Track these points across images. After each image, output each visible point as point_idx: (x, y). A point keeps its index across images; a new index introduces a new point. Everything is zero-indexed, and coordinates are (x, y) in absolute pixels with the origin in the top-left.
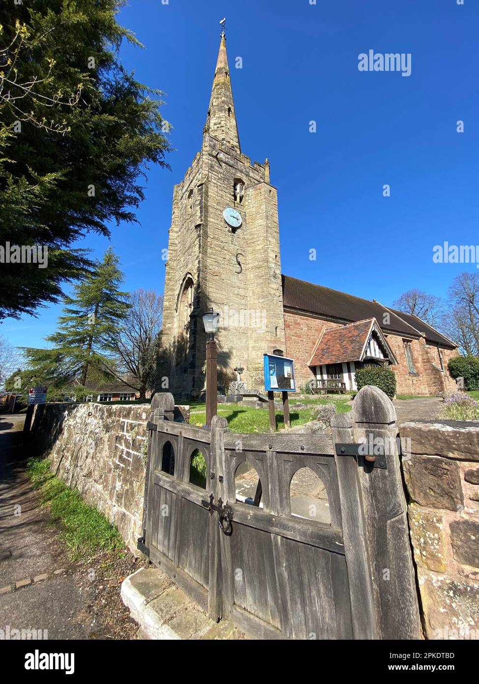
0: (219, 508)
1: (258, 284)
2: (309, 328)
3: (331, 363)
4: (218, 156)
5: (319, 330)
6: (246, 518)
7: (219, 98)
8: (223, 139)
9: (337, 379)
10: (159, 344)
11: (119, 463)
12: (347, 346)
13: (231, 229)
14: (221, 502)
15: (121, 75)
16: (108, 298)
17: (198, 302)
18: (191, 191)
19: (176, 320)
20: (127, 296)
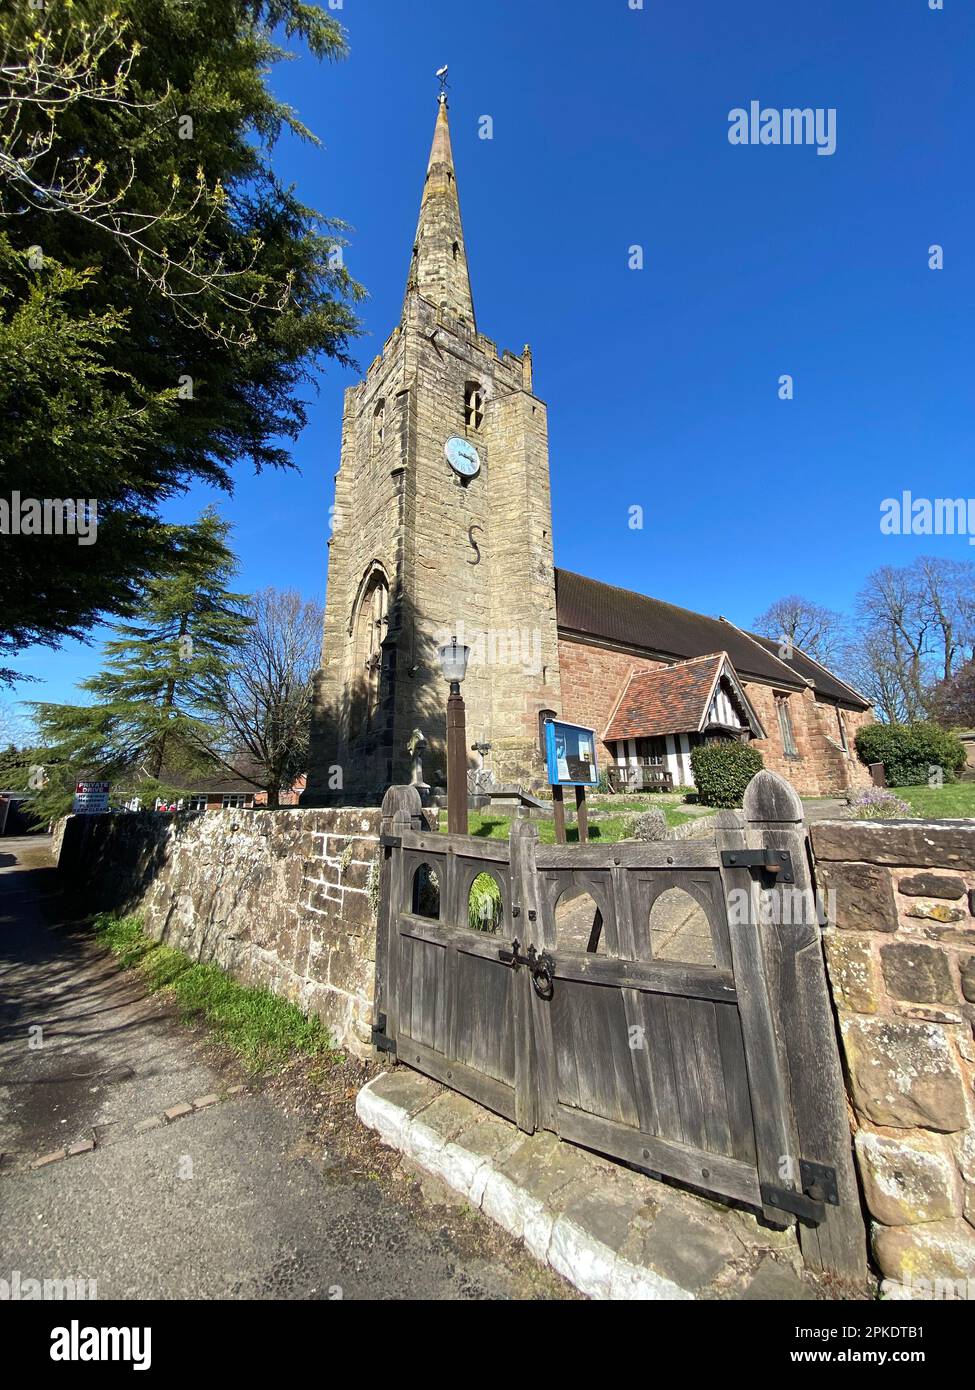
0: (529, 961)
1: (511, 586)
2: (605, 670)
3: (646, 735)
4: (436, 338)
5: (621, 674)
6: (578, 970)
7: (435, 221)
8: (444, 304)
9: (657, 764)
10: (314, 697)
11: (313, 909)
12: (675, 703)
13: (459, 479)
14: (532, 950)
15: (270, 189)
16: (206, 606)
17: (398, 618)
18: (381, 403)
19: (348, 650)
20: (244, 601)
